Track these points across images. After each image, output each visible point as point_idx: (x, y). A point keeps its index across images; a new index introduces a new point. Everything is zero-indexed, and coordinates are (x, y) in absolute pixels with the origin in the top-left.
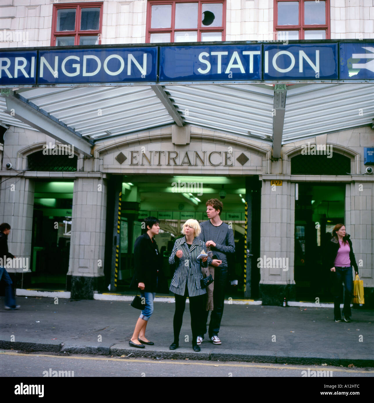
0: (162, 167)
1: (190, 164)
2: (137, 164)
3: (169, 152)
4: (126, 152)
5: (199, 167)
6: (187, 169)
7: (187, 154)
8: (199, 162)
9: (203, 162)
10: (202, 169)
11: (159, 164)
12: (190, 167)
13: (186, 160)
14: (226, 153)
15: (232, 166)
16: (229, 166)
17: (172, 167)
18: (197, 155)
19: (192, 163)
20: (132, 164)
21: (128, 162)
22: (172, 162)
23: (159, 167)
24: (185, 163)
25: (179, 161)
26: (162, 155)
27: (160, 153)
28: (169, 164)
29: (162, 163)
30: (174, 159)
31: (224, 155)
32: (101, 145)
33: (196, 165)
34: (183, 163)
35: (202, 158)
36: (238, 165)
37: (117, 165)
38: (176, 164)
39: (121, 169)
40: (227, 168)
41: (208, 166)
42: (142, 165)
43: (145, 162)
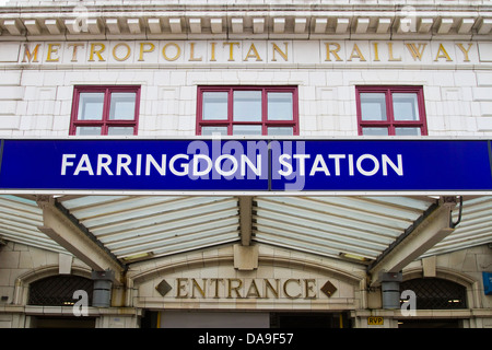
0: (220, 300)
1: (258, 296)
2: (186, 297)
3: (230, 281)
4: (171, 280)
5: (271, 300)
6: (255, 303)
7: (253, 282)
8: (270, 294)
9: (276, 294)
10: (275, 304)
11: (217, 297)
12: (258, 301)
13: (253, 291)
14: (307, 281)
15: (314, 298)
16: (311, 298)
17: (234, 300)
18: (268, 284)
19: (261, 295)
20: (178, 296)
21: (173, 293)
22: (234, 294)
23: (215, 300)
24: (252, 295)
25: (243, 292)
26: (220, 283)
27: (217, 280)
28: (230, 297)
29: (220, 295)
30: (236, 290)
31: (304, 283)
32: (136, 270)
33: (267, 298)
34: (249, 295)
35: (275, 288)
36: (322, 297)
37: (157, 297)
38: (239, 297)
39: (163, 303)
40: (309, 301)
41: (282, 299)
42: (193, 297)
43: (197, 294)
